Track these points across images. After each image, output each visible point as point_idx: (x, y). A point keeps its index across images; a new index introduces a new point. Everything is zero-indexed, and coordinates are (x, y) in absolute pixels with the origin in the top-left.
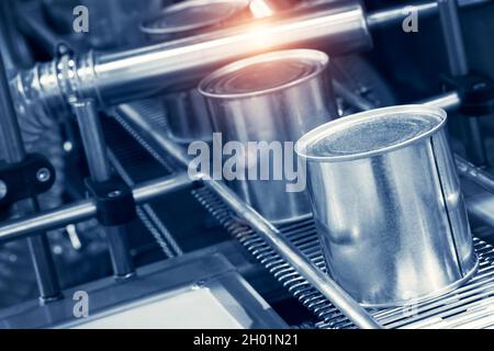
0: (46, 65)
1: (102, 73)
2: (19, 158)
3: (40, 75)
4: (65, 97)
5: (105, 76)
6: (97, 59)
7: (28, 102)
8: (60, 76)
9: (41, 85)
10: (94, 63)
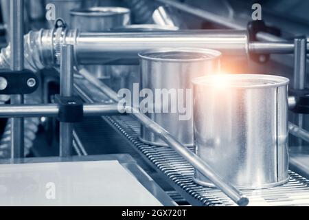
0: (47, 31)
1: (80, 42)
2: (19, 69)
3: (42, 36)
4: (54, 52)
5: (81, 45)
6: (79, 34)
7: (31, 50)
8: (54, 39)
9: (41, 42)
10: (77, 36)
